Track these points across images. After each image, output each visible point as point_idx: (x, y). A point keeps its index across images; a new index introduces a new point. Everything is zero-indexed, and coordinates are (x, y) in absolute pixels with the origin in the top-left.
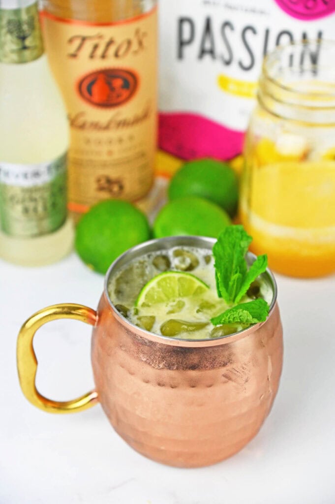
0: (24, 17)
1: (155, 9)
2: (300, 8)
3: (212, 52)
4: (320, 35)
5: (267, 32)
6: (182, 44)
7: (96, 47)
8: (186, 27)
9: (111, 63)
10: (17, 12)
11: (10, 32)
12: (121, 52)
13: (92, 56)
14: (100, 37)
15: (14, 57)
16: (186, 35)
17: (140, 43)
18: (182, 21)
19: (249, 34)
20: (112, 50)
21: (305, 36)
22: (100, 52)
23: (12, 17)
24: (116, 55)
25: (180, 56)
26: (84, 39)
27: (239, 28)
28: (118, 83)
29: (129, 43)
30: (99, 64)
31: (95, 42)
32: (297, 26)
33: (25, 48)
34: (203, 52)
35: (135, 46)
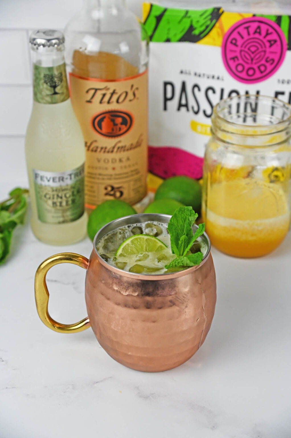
0: (56, 73)
1: (146, 72)
2: (243, 75)
3: (186, 106)
4: (258, 93)
5: (222, 91)
6: (166, 100)
7: (104, 95)
8: (169, 88)
9: (114, 106)
10: (50, 69)
11: (46, 82)
12: (120, 100)
13: (101, 102)
14: (107, 89)
15: (48, 99)
16: (169, 95)
17: (134, 94)
18: (166, 84)
19: (210, 92)
20: (115, 97)
21: (247, 93)
22: (106, 99)
23: (47, 73)
24: (117, 101)
25: (165, 108)
26: (96, 90)
27: (203, 89)
28: (120, 120)
29: (127, 93)
30: (106, 107)
31: (104, 92)
32: (242, 87)
33: (55, 93)
34: (180, 105)
35: (130, 96)
